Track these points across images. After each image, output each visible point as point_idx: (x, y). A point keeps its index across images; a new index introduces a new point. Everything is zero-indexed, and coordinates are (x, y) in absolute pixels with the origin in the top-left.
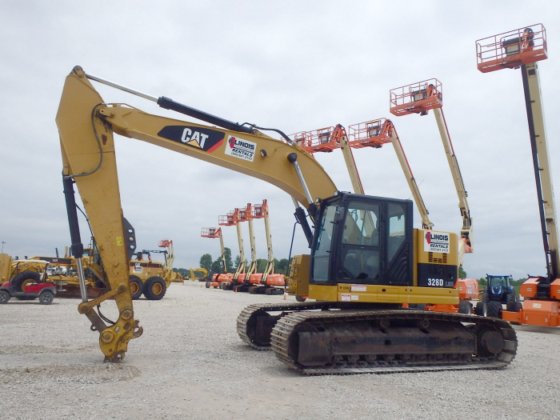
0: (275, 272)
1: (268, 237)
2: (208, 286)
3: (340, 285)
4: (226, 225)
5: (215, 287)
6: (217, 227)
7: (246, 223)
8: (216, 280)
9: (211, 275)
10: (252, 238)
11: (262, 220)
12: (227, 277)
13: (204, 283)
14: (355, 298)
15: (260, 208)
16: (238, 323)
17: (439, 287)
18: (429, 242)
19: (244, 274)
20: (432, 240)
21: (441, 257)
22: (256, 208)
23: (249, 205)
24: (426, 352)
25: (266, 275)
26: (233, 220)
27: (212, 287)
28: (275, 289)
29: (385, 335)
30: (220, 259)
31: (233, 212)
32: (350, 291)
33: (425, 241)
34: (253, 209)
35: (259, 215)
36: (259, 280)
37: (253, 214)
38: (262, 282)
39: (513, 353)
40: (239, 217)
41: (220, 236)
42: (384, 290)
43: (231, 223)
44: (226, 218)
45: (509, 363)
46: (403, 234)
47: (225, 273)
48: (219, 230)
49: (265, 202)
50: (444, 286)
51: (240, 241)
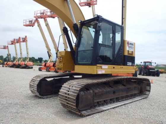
0: (29, 61)
1: (27, 49)
2: (3, 66)
3: (98, 65)
4: (10, 44)
5: (6, 67)
6: (7, 45)
7: (19, 44)
8: (7, 64)
9: (4, 62)
10: (21, 49)
11: (25, 43)
12: (10, 63)
13: (2, 65)
14: (103, 72)
15: (24, 39)
16: (30, 85)
17: (130, 66)
18: (128, 46)
19: (18, 62)
20: (129, 45)
21: (131, 53)
22: (23, 39)
23: (20, 38)
24: (126, 95)
25: (26, 62)
26: (13, 43)
27: (5, 67)
28: (30, 67)
29: (113, 89)
30: (7, 57)
31: (13, 40)
32: (102, 69)
33: (127, 45)
34: (21, 39)
35: (24, 41)
36: (24, 64)
37: (21, 41)
38: (25, 65)
39: (149, 91)
40: (16, 42)
41: (8, 48)
42: (114, 68)
43: (12, 44)
44: (10, 42)
45: (148, 95)
46: (120, 41)
47: (10, 62)
48: (7, 46)
49: (26, 37)
50: (132, 66)
51: (16, 50)
